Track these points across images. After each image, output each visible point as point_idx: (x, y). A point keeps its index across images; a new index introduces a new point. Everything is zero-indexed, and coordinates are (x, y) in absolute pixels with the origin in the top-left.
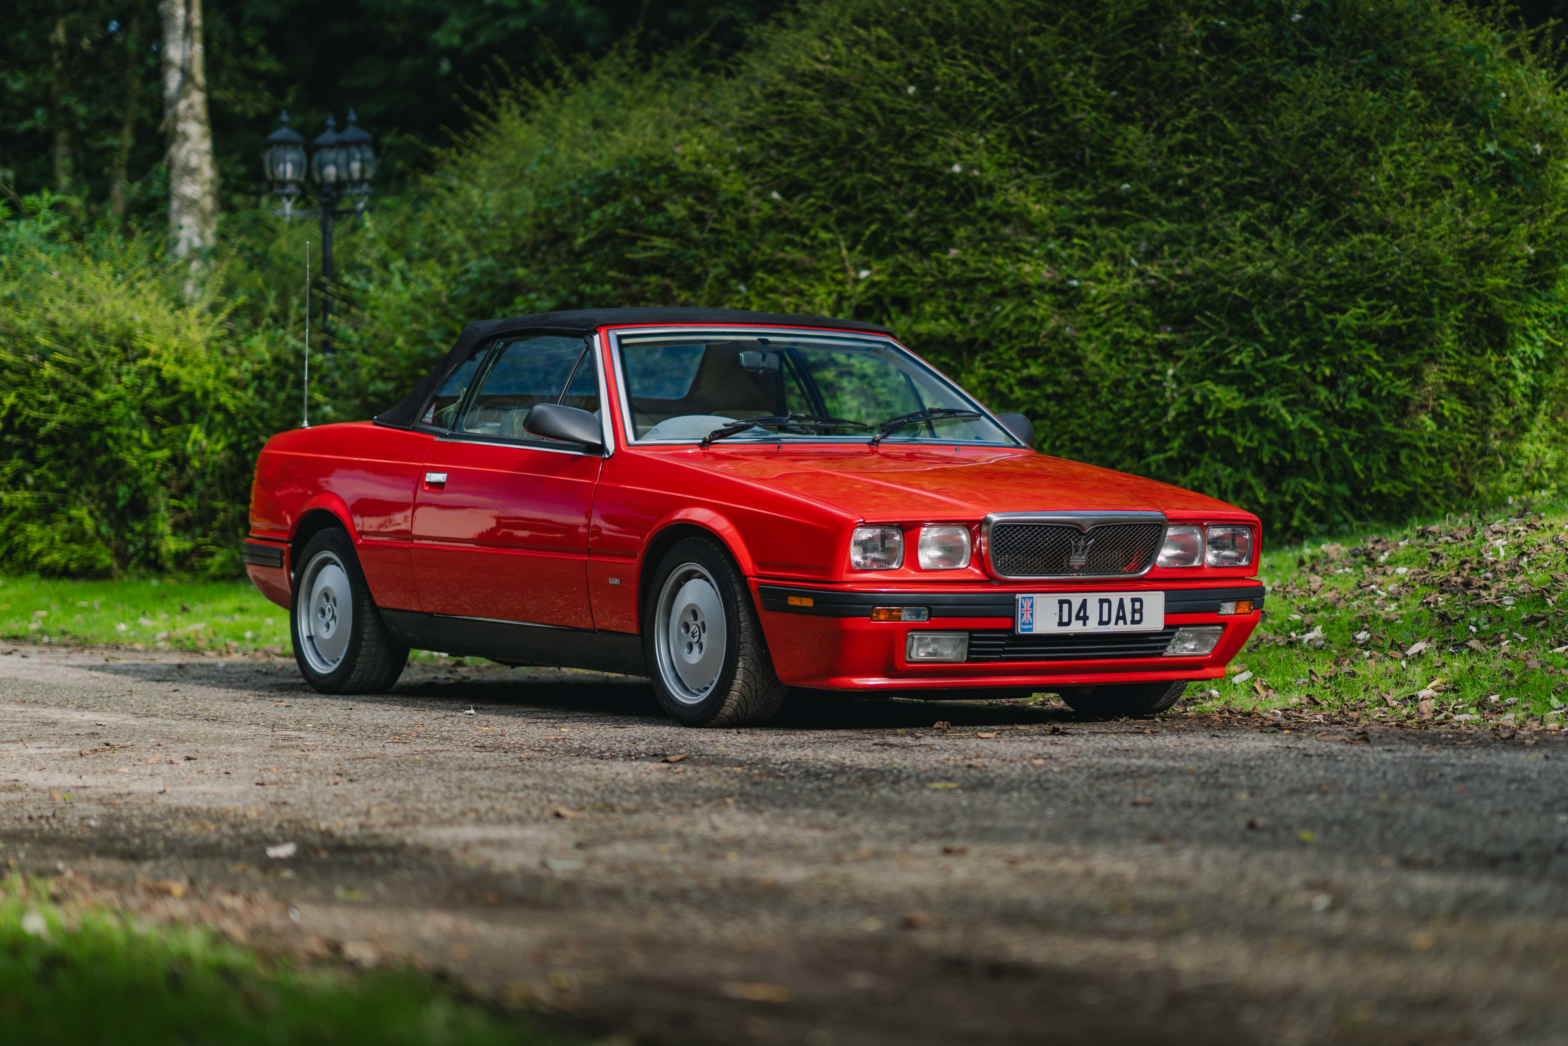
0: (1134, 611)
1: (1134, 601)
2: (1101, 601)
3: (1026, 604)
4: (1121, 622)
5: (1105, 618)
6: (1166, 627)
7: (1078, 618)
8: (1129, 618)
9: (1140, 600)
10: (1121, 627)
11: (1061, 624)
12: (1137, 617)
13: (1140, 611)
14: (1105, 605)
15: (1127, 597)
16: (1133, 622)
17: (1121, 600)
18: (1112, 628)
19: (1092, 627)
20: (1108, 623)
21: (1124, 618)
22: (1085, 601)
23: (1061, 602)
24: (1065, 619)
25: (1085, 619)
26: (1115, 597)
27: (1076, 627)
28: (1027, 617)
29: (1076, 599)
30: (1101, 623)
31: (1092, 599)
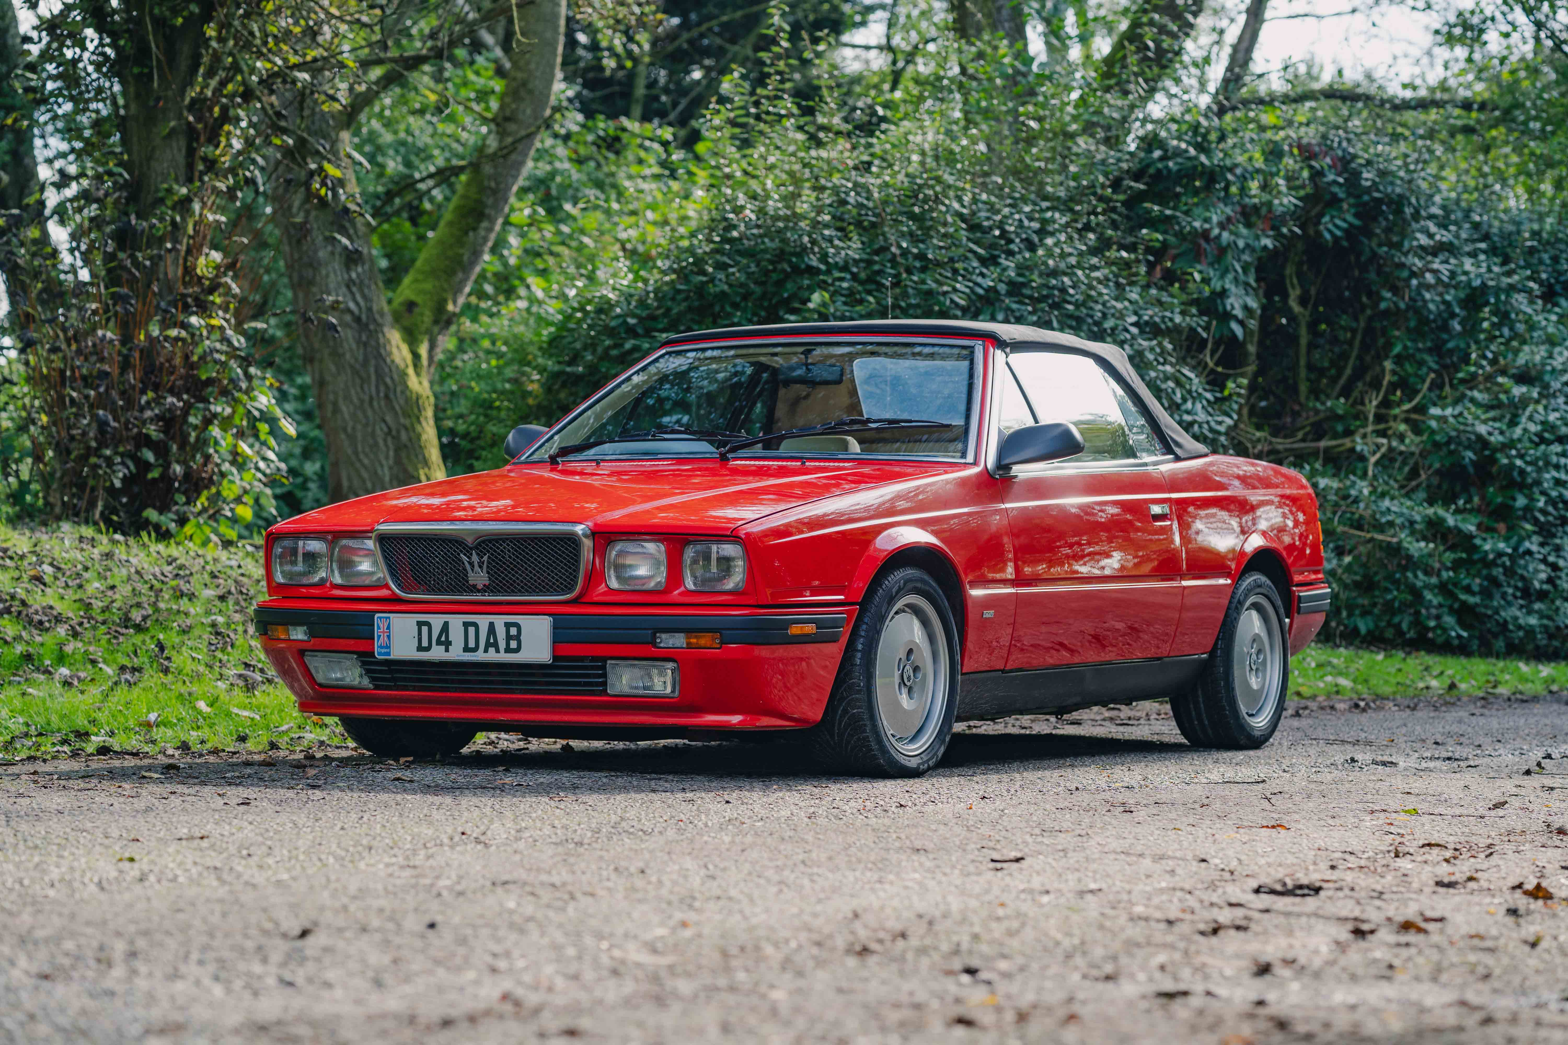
0: (509, 638)
1: (508, 625)
2: (466, 625)
3: (383, 625)
4: (492, 650)
5: (472, 644)
6: (555, 658)
7: (439, 643)
8: (502, 645)
9: (517, 626)
10: (492, 656)
11: (420, 648)
12: (513, 644)
13: (518, 638)
14: (471, 630)
15: (500, 621)
16: (508, 650)
17: (492, 626)
18: (480, 656)
19: (456, 653)
20: (476, 649)
21: (496, 645)
22: (446, 625)
23: (420, 624)
24: (425, 644)
25: (447, 644)
26: (483, 621)
27: (437, 653)
28: (383, 640)
29: (437, 621)
30: (466, 649)
31: (456, 622)
